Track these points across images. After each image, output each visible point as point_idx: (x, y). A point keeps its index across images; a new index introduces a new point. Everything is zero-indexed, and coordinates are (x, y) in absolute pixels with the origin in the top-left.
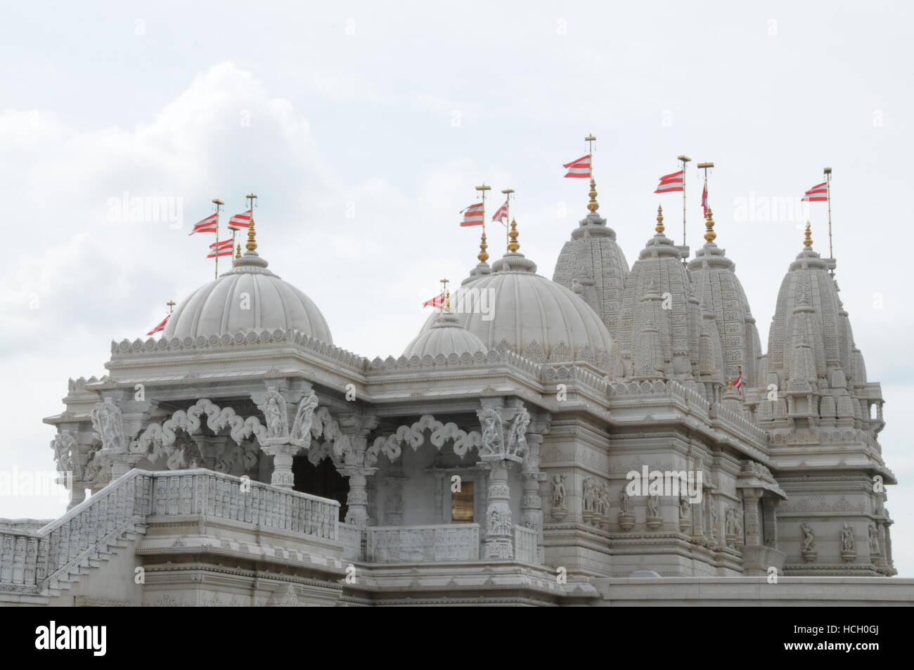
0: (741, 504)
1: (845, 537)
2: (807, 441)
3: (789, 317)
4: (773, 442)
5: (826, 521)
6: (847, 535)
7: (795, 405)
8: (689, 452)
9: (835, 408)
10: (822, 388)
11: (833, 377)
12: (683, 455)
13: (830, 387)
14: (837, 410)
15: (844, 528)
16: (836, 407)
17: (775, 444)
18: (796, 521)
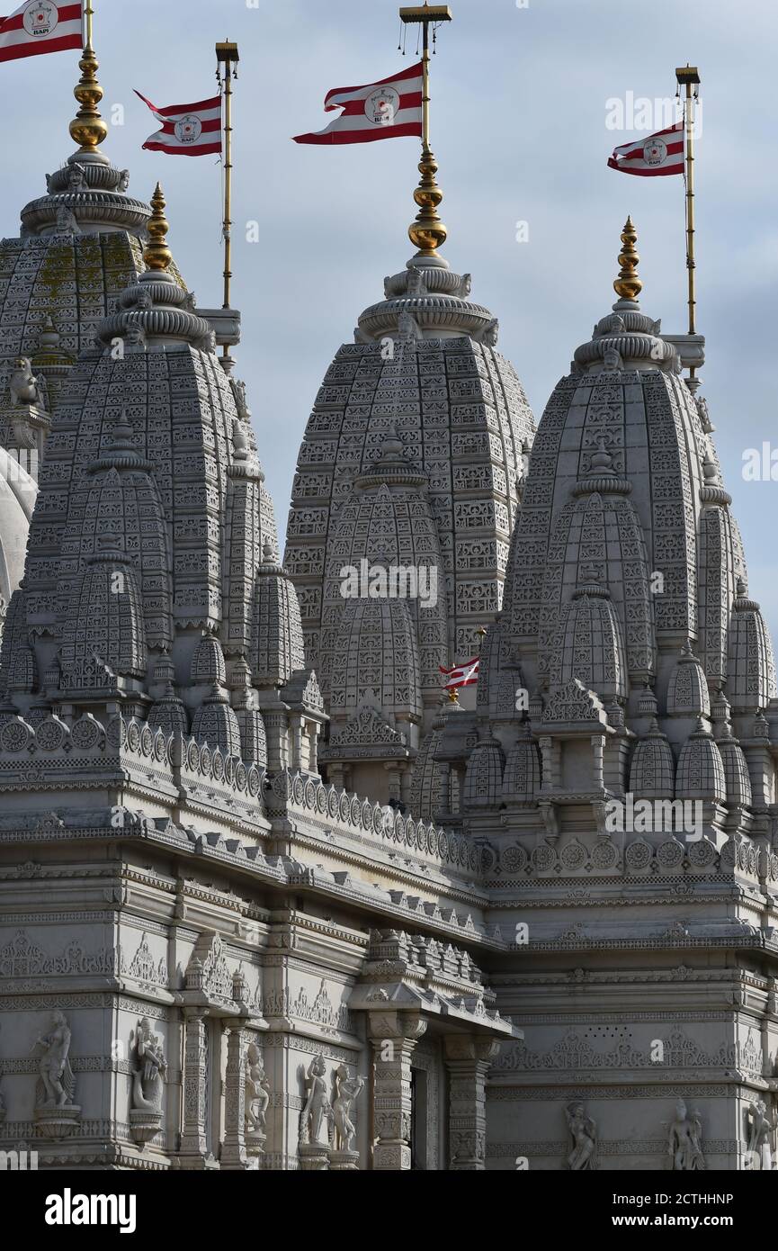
0: (364, 1057)
1: (677, 1144)
2: (589, 867)
3: (558, 506)
4: (498, 871)
5: (630, 1097)
6: (683, 1137)
7: (562, 763)
8: (176, 915)
9: (669, 774)
10: (641, 716)
11: (672, 682)
12: (157, 927)
13: (662, 714)
14: (675, 779)
15: (676, 1120)
16: (675, 770)
17: (505, 876)
18: (550, 1099)
